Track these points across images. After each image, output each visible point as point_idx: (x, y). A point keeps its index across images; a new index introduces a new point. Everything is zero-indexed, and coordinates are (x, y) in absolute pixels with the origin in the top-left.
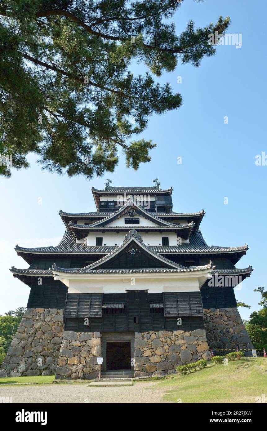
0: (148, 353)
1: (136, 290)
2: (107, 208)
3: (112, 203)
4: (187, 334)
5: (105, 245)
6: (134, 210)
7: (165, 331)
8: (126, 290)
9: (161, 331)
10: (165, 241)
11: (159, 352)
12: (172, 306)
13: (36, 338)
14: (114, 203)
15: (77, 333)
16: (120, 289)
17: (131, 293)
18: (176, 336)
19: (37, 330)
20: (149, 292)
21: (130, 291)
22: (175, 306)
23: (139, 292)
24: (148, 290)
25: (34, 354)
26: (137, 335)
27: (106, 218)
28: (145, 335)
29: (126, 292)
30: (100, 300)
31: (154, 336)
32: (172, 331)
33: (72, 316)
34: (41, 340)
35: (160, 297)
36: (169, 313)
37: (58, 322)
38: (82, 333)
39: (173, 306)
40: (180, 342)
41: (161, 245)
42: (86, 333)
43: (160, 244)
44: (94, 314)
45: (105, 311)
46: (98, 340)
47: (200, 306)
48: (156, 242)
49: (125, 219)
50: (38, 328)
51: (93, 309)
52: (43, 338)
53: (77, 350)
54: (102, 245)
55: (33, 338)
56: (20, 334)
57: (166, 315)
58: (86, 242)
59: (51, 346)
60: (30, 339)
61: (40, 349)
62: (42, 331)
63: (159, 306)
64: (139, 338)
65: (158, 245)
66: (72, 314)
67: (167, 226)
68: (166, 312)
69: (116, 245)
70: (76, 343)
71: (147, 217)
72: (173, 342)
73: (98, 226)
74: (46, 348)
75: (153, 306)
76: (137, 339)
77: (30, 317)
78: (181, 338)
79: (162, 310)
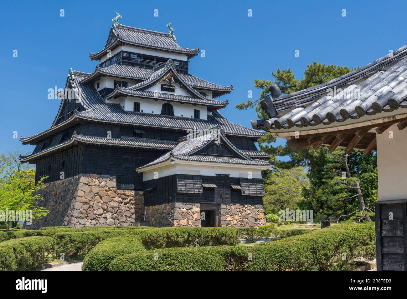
0: (229, 219)
1: (222, 175)
2: (130, 61)
3: (134, 55)
4: (253, 207)
5: (142, 111)
6: (172, 78)
7: (239, 204)
8: (215, 174)
9: (237, 204)
10: (197, 113)
11: (236, 218)
12: (246, 188)
13: (95, 202)
14: (136, 56)
15: (184, 204)
16: (211, 173)
17: (219, 177)
18: (245, 208)
19: (96, 195)
20: (230, 176)
21: (219, 175)
22: (248, 188)
23: (224, 176)
24: (230, 175)
25: (97, 216)
26: (223, 206)
27: (145, 82)
28: (228, 206)
29: (215, 175)
30: (201, 181)
31: (232, 207)
32: (243, 205)
34: (100, 205)
35: (238, 181)
36: (244, 193)
37: (113, 188)
38: (187, 204)
40: (249, 212)
42: (190, 204)
43: (192, 117)
44: (198, 190)
46: (198, 209)
47: (262, 189)
48: (189, 113)
49: (162, 85)
50: (96, 193)
51: (196, 187)
52: (102, 202)
53: (185, 215)
54: (139, 112)
55: (93, 202)
56: (80, 198)
57: (243, 194)
58: (122, 106)
59: (110, 209)
60: (91, 203)
61: (101, 211)
62: (99, 196)
63: (238, 187)
64: (224, 208)
65: (190, 117)
66: (182, 190)
67: (202, 99)
68: (242, 192)
69: (153, 112)
70: (184, 210)
71: (183, 87)
72: (244, 212)
73: (137, 90)
74: (105, 211)
75: (234, 187)
76: (223, 208)
77: (87, 183)
78: (249, 210)
79: (240, 190)
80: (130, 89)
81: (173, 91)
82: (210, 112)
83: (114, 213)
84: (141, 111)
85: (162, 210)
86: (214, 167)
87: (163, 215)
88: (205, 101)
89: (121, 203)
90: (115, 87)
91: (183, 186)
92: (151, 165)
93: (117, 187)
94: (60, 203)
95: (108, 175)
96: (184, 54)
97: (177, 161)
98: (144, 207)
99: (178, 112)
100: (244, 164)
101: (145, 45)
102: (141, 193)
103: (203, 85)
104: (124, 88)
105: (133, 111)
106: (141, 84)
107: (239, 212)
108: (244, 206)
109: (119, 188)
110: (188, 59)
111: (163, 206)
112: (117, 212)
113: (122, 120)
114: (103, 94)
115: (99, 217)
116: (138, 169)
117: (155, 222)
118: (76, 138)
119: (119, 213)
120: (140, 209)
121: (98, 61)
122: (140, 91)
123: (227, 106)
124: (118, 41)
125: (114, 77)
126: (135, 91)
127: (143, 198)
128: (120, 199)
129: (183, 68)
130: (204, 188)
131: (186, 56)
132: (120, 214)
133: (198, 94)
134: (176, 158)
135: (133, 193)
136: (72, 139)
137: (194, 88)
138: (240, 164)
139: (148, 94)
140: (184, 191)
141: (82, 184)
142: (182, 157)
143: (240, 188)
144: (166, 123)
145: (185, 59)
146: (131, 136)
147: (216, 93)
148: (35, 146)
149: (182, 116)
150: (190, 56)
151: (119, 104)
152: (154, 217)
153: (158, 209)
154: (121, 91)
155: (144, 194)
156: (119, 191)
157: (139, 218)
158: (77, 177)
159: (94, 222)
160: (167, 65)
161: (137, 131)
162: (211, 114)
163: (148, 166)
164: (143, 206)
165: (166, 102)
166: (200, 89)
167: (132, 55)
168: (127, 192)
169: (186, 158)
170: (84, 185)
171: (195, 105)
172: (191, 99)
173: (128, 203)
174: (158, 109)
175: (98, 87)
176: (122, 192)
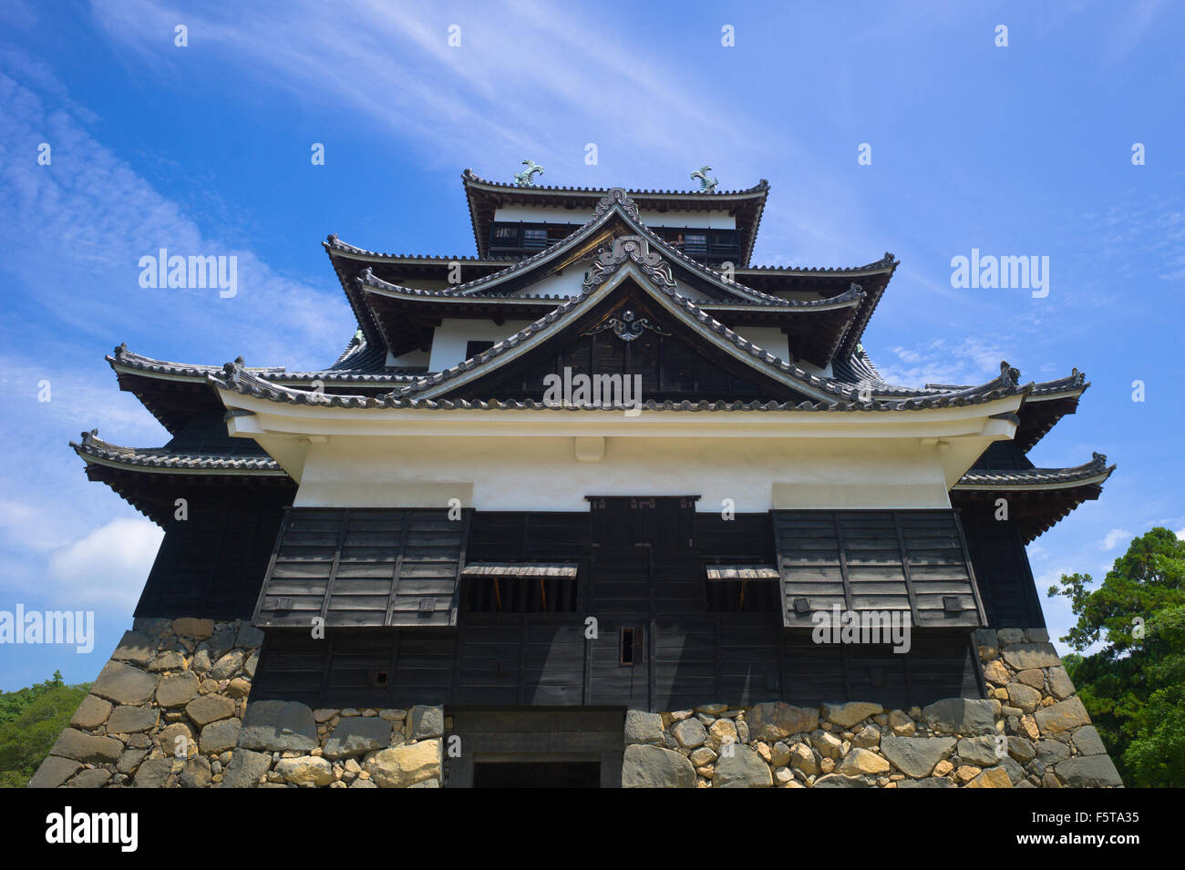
1: (639, 499)
7: (783, 705)
8: (589, 498)
9: (766, 705)
12: (820, 578)
14: (544, 232)
15: (316, 711)
20: (700, 507)
21: (609, 499)
22: (835, 576)
23: (653, 507)
24: (697, 498)
26: (641, 721)
28: (682, 722)
29: (585, 507)
30: (456, 542)
32: (816, 704)
33: (298, 622)
36: (806, 612)
38: (346, 712)
39: (824, 575)
42: (369, 712)
44: (416, 608)
45: (472, 594)
46: (425, 755)
47: (961, 577)
51: (416, 584)
63: (753, 573)
64: (649, 741)
66: (296, 607)
68: (788, 604)
75: (727, 572)
76: (638, 741)
78: (866, 743)
91: (312, 582)
108: (823, 716)
140: (304, 613)
143: (770, 576)
150: (742, 208)
167: (528, 232)
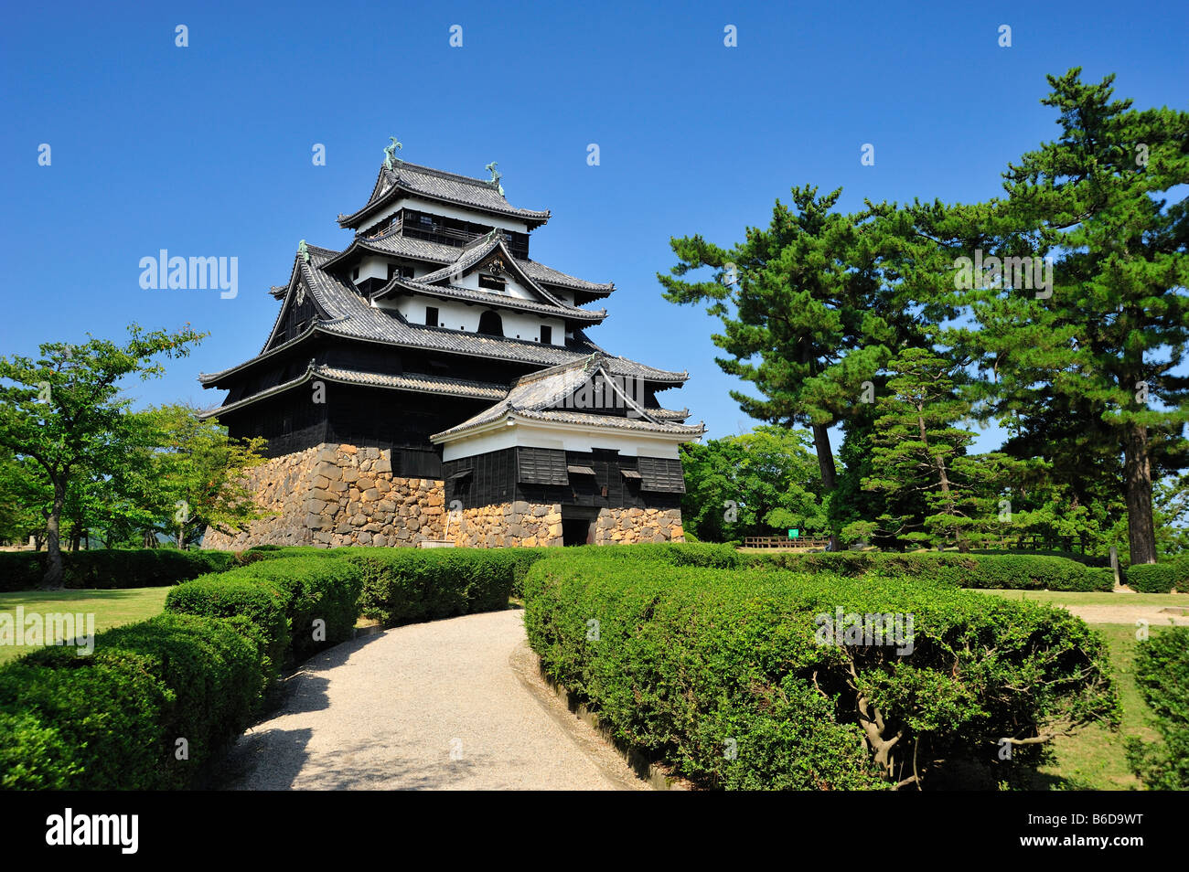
0: (617, 536)
1: (605, 449)
2: (418, 229)
3: (426, 219)
4: (661, 513)
5: (442, 325)
6: (502, 263)
7: (636, 508)
8: (592, 448)
10: (546, 334)
11: (630, 534)
12: (650, 477)
13: (350, 500)
14: (430, 219)
15: (532, 504)
16: (585, 446)
17: (599, 455)
18: (648, 515)
19: (351, 485)
20: (620, 453)
21: (597, 449)
22: (653, 477)
23: (608, 451)
24: (619, 450)
25: (353, 528)
26: (604, 511)
27: (449, 269)
28: (614, 513)
30: (562, 459)
31: (623, 513)
32: (643, 508)
33: (530, 482)
34: (360, 505)
35: (631, 462)
36: (647, 486)
37: (385, 472)
38: (538, 505)
40: (653, 523)
41: (539, 341)
42: (543, 505)
43: (536, 339)
44: (558, 480)
46: (559, 517)
48: (532, 332)
49: (481, 276)
50: (353, 483)
51: (555, 472)
52: (363, 501)
53: (533, 529)
54: (437, 325)
55: (347, 500)
56: (322, 491)
57: (643, 489)
58: (403, 313)
59: (379, 516)
60: (343, 502)
61: (362, 519)
62: (359, 488)
63: (635, 475)
64: (607, 516)
65: (534, 341)
66: (530, 477)
67: (556, 306)
68: (643, 484)
69: (462, 328)
70: (532, 519)
71: (521, 281)
72: (645, 523)
73: (434, 284)
74: (369, 519)
75: (627, 474)
76: (604, 516)
77: (334, 461)
78: (653, 518)
79: (640, 480)
80: (420, 281)
81: (502, 287)
82: (570, 332)
83: (386, 522)
84: (439, 325)
85: (485, 518)
86: (589, 433)
87: (486, 528)
88: (562, 310)
89: (402, 502)
90: (390, 276)
91: (530, 470)
92: (462, 430)
93: (393, 471)
94: (278, 501)
95: (375, 447)
96: (523, 219)
97: (520, 421)
98: (446, 511)
99: (510, 328)
100: (647, 430)
101: (449, 199)
102: (440, 484)
103: (558, 280)
104: (408, 278)
105: (424, 324)
106: (441, 273)
107: (636, 523)
108: (645, 511)
109: (396, 471)
110: (528, 231)
111: (487, 510)
112: (392, 521)
113: (406, 340)
114: (366, 290)
115: (357, 529)
116: (434, 438)
117: (469, 540)
118: (315, 371)
119: (396, 522)
120: (437, 515)
121: (353, 230)
122: (438, 286)
123: (604, 320)
124: (398, 188)
125: (390, 256)
126: (430, 284)
127: (443, 493)
128: (399, 496)
129: (520, 246)
130: (572, 476)
131: (525, 224)
132: (399, 524)
133: (549, 296)
134: (518, 414)
135: (423, 483)
136: (308, 375)
137: (541, 284)
138: (639, 429)
139: (455, 292)
140: (532, 479)
141: (326, 463)
142: (529, 414)
143: (640, 477)
144: (487, 348)
145: (522, 230)
146: (421, 373)
147: (583, 296)
148: (228, 391)
149: (518, 337)
150: (533, 223)
151: (397, 311)
152: (466, 531)
153: (476, 516)
154: (403, 283)
155: (445, 487)
156: (396, 480)
157: (435, 533)
158: (315, 448)
159: (347, 539)
160: (492, 238)
161: (433, 363)
162: (571, 336)
163: (456, 431)
164: (443, 509)
165: (488, 309)
166: (552, 288)
167: (422, 218)
168: (413, 482)
169: (537, 414)
170: (329, 467)
171: (542, 316)
172: (536, 306)
173: (416, 503)
174: (472, 323)
175: (356, 277)
176: (403, 481)
